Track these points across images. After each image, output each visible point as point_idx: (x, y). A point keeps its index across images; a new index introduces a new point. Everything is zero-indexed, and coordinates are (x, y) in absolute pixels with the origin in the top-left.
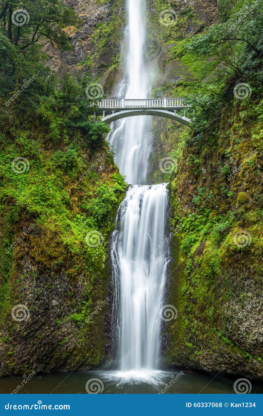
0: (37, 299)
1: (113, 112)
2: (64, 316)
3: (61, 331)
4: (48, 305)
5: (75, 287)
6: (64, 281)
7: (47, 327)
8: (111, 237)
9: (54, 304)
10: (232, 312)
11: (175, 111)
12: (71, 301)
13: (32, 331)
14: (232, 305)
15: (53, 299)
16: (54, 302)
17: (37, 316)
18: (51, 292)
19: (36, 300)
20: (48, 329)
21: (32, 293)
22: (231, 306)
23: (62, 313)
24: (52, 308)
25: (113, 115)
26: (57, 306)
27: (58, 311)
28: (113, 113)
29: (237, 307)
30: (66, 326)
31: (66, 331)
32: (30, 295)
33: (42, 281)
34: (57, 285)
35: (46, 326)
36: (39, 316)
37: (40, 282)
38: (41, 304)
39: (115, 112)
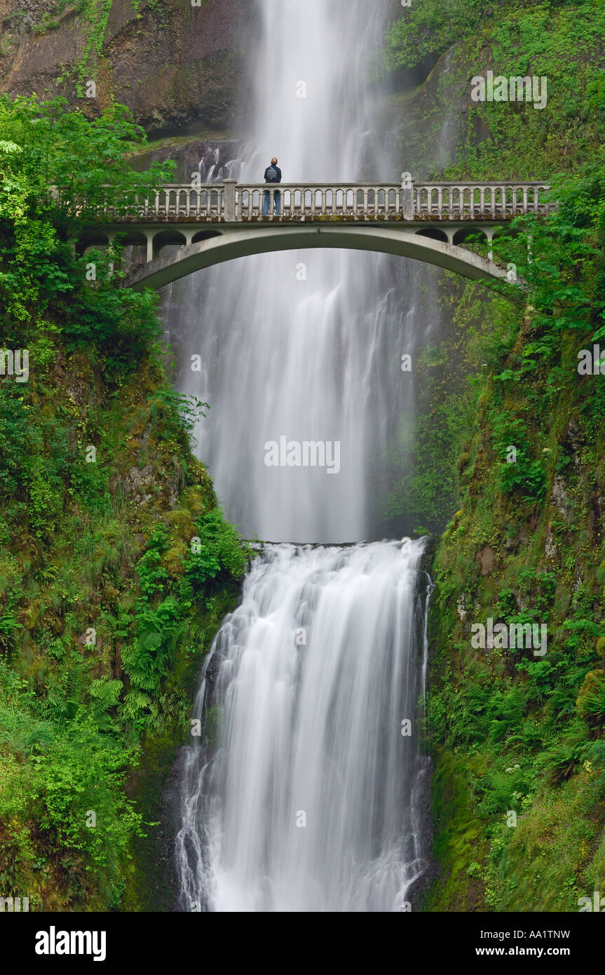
1: (189, 236)
8: (177, 775)
11: (450, 235)
25: (191, 249)
28: (189, 241)
39: (194, 240)
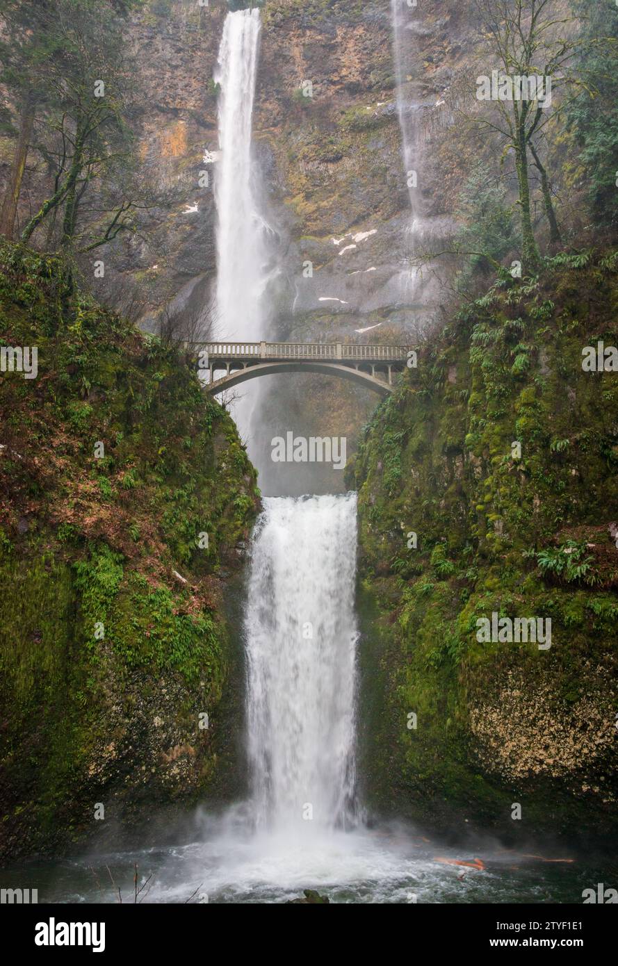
0: (127, 715)
1: (245, 365)
2: (173, 747)
3: (169, 775)
4: (147, 727)
5: (193, 692)
6: (175, 681)
7: (144, 768)
9: (156, 725)
10: (485, 726)
11: (356, 366)
12: (185, 718)
13: (117, 775)
14: (486, 712)
15: (155, 714)
16: (158, 721)
17: (127, 747)
18: (150, 702)
19: (124, 718)
20: (146, 770)
21: (117, 704)
22: (484, 715)
23: (170, 741)
24: (152, 732)
25: (246, 370)
26: (163, 728)
27: (164, 736)
28: (244, 367)
29: (495, 715)
30: (178, 765)
31: (179, 774)
32: (114, 708)
33: (137, 681)
34: (161, 689)
35: (142, 765)
36: (130, 747)
37: (132, 684)
38: (133, 724)
39: (247, 366)
